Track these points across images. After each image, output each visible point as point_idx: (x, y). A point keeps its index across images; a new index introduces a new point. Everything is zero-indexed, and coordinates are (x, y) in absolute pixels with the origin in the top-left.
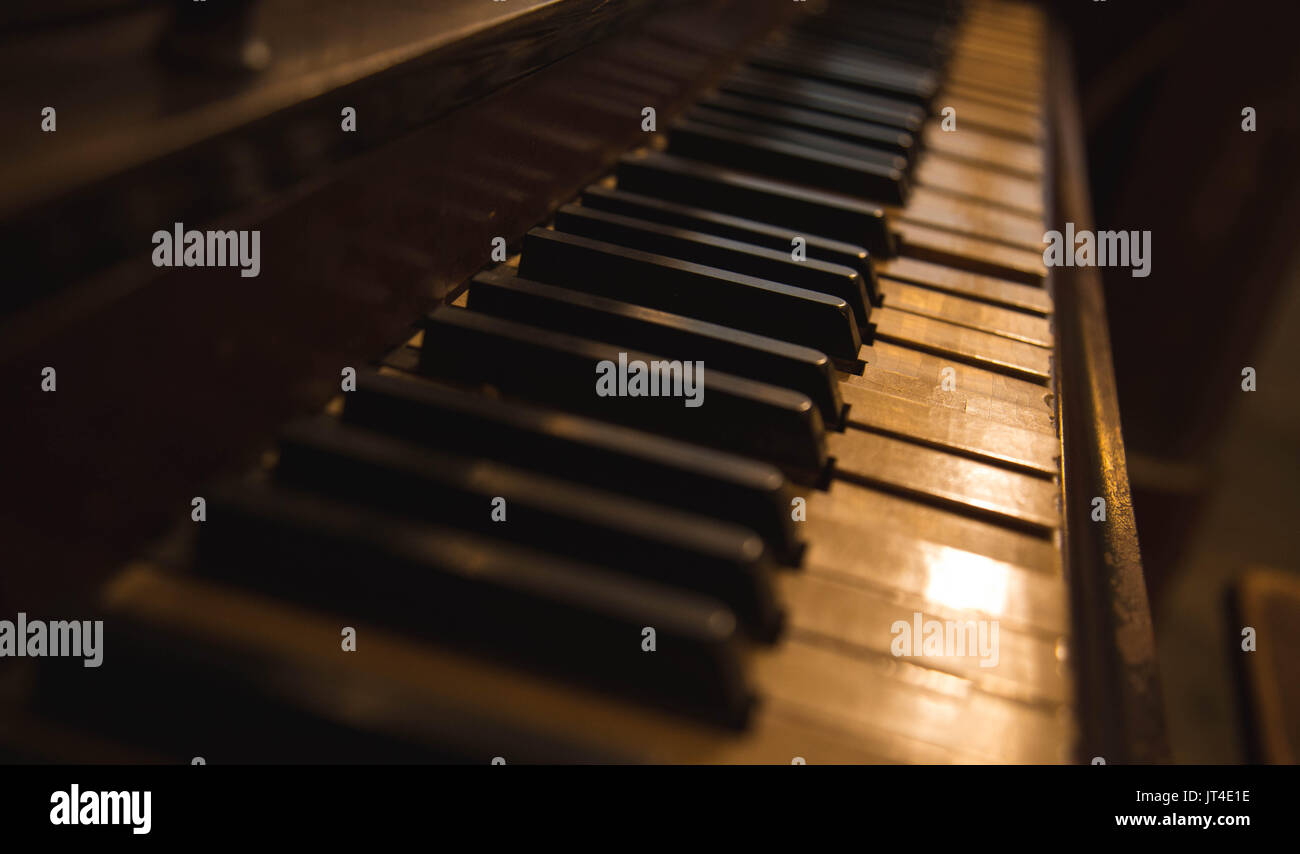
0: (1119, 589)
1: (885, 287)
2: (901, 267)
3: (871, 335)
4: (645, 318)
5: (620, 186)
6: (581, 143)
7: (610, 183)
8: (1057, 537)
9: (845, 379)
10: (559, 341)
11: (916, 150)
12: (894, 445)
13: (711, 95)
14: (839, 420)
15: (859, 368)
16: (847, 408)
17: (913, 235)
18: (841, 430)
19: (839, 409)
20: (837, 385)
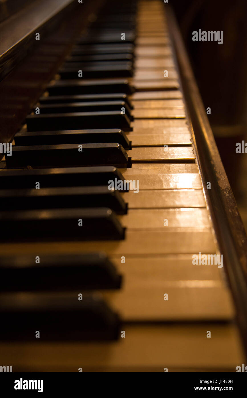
0: (216, 170)
1: (134, 103)
2: (137, 96)
3: (132, 119)
4: (67, 133)
5: (50, 95)
6: (33, 85)
7: (46, 95)
8: (197, 161)
9: (128, 134)
10: (45, 147)
11: (133, 58)
12: (146, 148)
13: (68, 58)
14: (129, 146)
15: (131, 130)
16: (131, 142)
17: (138, 85)
18: (131, 149)
19: (129, 144)
20: (126, 137)
